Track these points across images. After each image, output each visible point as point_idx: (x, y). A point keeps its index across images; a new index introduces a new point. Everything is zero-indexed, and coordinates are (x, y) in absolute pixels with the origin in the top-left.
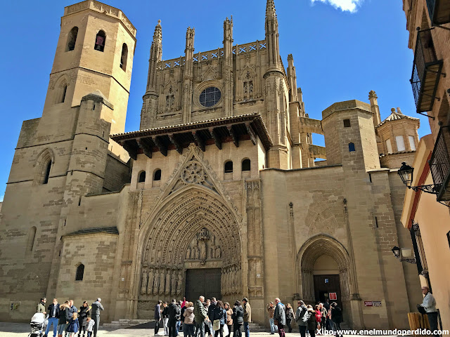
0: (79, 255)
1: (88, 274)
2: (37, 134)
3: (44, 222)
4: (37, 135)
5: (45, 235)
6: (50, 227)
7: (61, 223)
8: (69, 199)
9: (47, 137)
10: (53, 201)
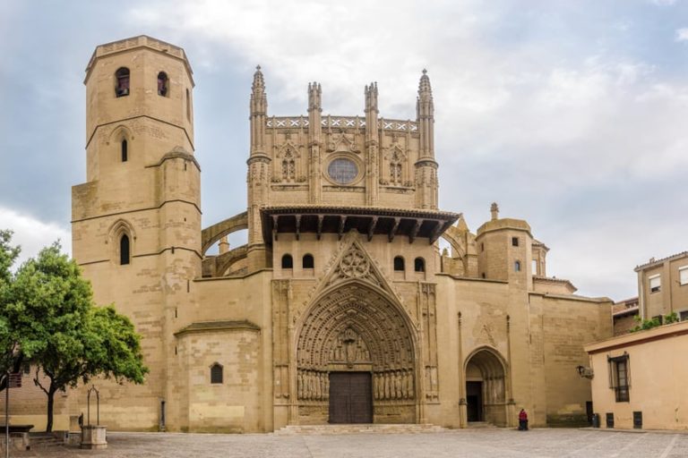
0: (213, 354)
1: (230, 376)
2: (99, 200)
3: (139, 312)
4: (99, 203)
5: (143, 330)
6: (149, 319)
7: (170, 314)
8: (176, 285)
9: (117, 205)
10: (145, 287)
